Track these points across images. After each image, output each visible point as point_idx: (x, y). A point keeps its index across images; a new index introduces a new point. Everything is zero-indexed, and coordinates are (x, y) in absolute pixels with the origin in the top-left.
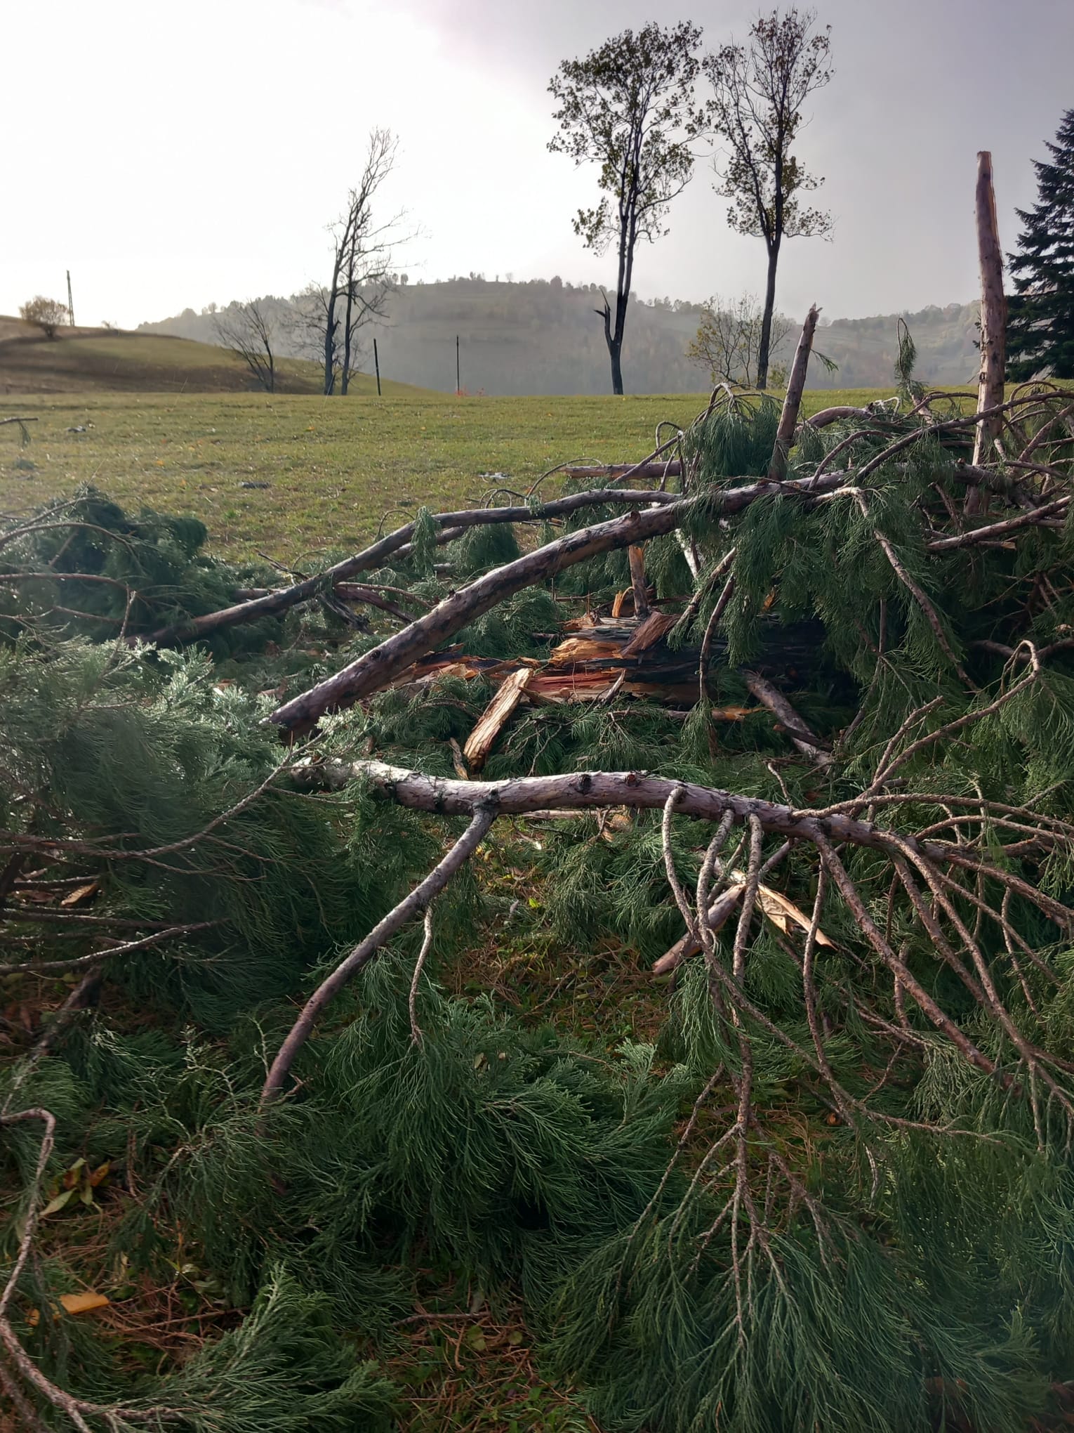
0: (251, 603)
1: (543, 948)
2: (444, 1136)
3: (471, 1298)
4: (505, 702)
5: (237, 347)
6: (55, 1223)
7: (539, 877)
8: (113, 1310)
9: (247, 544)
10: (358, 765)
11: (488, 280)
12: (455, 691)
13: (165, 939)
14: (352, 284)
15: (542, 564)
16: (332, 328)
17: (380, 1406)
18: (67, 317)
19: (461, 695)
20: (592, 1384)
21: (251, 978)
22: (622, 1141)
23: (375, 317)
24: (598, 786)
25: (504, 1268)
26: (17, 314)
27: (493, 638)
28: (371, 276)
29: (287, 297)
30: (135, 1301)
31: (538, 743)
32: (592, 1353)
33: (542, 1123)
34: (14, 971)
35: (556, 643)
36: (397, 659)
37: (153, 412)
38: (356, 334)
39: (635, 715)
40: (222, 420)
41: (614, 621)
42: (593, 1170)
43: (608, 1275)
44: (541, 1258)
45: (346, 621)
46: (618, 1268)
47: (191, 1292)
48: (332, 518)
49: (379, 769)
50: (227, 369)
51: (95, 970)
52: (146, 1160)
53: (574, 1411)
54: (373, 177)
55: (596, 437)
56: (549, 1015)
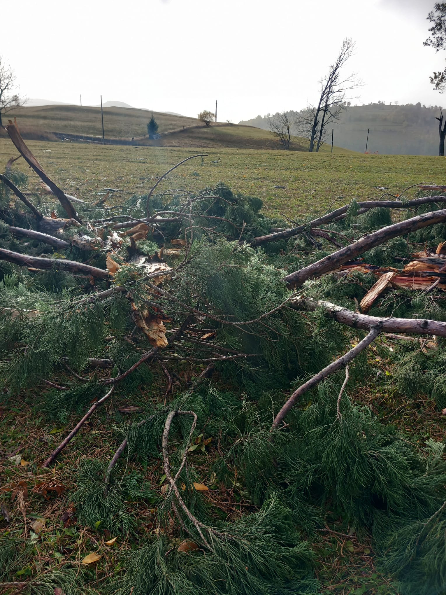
0: (275, 234)
1: (391, 393)
2: (346, 459)
3: (349, 529)
4: (381, 285)
5: (276, 131)
6: (191, 455)
7: (390, 363)
8: (209, 492)
9: (275, 210)
10: (320, 302)
11: (386, 104)
12: (359, 278)
13: (238, 358)
14: (327, 106)
15: (409, 226)
16: (316, 124)
17: (309, 560)
18: (214, 118)
19: (361, 280)
20: (400, 580)
21: (268, 379)
22: (425, 482)
23: (335, 120)
24: (431, 326)
25: (365, 521)
26: (197, 117)
27: (377, 257)
28: (335, 103)
29: (299, 111)
30: (218, 491)
31: (395, 305)
32: (402, 568)
33: (390, 464)
34: (184, 359)
35: (406, 262)
36: (338, 261)
37: (243, 156)
38: (325, 127)
39: (442, 299)
40: (269, 160)
41: (437, 256)
42: (410, 491)
43: (413, 537)
44: (382, 522)
45: (313, 244)
46: (418, 536)
47: (238, 494)
48: (309, 202)
49: (329, 305)
50: (272, 140)
51: (212, 365)
52: (225, 441)
53: (391, 589)
54: (342, 60)
55: (430, 174)
56: (391, 421)
